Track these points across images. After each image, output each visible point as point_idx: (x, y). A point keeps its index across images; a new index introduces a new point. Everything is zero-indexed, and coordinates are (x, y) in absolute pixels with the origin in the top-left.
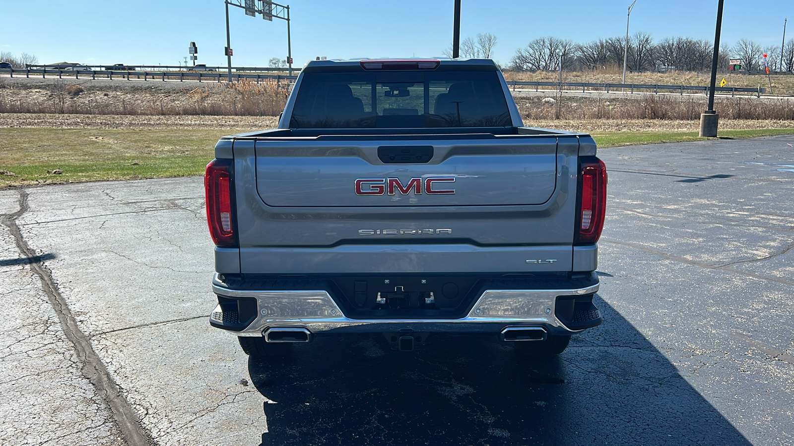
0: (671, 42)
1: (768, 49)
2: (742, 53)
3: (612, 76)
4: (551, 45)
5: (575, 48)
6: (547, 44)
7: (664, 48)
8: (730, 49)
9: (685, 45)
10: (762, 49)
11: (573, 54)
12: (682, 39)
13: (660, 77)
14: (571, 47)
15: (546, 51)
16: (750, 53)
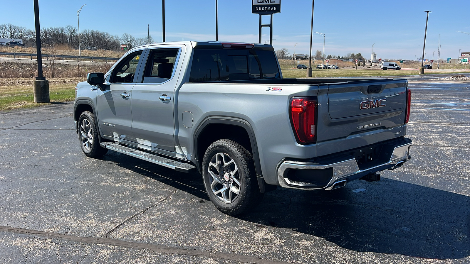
0: (88, 33)
1: (138, 39)
2: (126, 41)
3: (66, 51)
4: (11, 30)
5: (28, 32)
6: (8, 28)
7: (83, 35)
8: (120, 38)
9: (96, 35)
10: (136, 40)
11: (27, 37)
12: (94, 31)
13: (94, 52)
14: (25, 32)
15: (7, 33)
16: (130, 41)
